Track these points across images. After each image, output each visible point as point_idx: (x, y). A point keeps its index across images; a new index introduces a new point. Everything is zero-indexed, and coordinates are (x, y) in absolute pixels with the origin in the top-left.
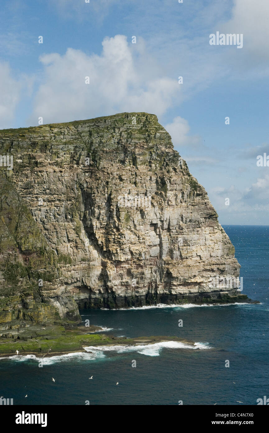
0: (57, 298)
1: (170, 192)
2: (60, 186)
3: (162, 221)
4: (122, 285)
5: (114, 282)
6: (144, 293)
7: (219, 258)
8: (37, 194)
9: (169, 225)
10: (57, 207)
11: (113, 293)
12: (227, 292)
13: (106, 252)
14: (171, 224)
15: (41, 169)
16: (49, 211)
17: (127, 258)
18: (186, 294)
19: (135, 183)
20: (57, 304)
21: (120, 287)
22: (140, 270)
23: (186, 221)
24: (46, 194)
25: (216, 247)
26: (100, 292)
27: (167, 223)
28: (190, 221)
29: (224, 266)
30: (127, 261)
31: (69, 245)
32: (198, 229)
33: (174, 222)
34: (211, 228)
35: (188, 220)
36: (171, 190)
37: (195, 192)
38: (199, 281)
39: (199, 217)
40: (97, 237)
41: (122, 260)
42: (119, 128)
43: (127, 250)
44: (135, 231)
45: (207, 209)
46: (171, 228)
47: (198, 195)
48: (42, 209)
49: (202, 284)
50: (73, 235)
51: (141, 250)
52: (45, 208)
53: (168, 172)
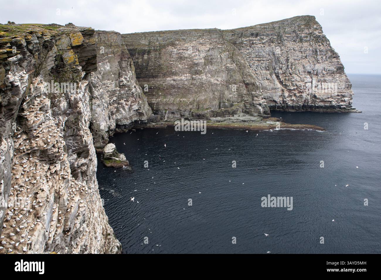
0: (260, 105)
1: (319, 56)
2: (264, 54)
3: (314, 71)
4: (291, 101)
5: (287, 99)
6: (302, 105)
7: (343, 89)
8: (253, 58)
9: (317, 72)
10: (262, 63)
11: (287, 104)
12: (345, 106)
13: (284, 85)
14: (318, 72)
15: (255, 46)
16: (258, 65)
17: (294, 88)
18: (323, 106)
19: (301, 52)
20: (260, 108)
21: (290, 101)
22: (300, 94)
23: (326, 70)
24: (257, 57)
25: (342, 84)
26: (280, 103)
27: (316, 71)
28: (329, 71)
29: (345, 93)
30: (294, 90)
31: (267, 81)
32: (333, 75)
33: (320, 71)
34: (340, 74)
35: (328, 70)
36: (320, 55)
37: (333, 56)
38: (330, 100)
39: (334, 68)
40: (280, 77)
41: (292, 89)
42: (294, 24)
43: (295, 84)
44: (299, 75)
45: (338, 64)
46: (318, 74)
47: (334, 57)
48: (255, 64)
49: (332, 102)
50: (269, 77)
51: (302, 84)
52: (256, 64)
53: (319, 46)
